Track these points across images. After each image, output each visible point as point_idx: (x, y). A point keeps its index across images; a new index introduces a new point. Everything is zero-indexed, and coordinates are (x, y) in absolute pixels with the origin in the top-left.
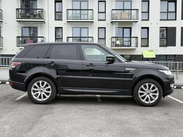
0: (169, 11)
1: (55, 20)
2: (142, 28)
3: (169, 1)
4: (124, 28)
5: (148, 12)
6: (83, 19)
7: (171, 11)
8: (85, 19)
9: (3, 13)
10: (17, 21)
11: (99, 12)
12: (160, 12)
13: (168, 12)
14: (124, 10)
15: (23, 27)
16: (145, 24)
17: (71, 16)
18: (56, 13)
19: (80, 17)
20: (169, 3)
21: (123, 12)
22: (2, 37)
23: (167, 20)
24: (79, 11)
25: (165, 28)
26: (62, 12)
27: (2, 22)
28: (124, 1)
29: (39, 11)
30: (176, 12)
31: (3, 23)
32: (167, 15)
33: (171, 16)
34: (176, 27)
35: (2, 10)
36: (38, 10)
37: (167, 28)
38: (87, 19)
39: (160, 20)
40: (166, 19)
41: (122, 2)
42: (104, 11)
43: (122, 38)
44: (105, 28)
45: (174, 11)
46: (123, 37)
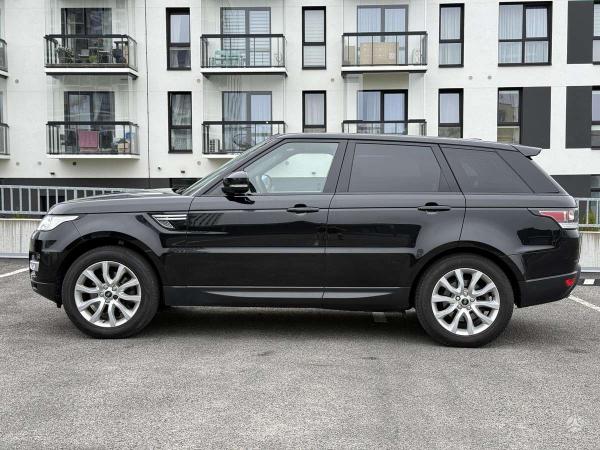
0: (528, 36)
1: (169, 68)
2: (442, 91)
3: (527, 5)
4: (384, 92)
5: (461, 40)
6: (260, 64)
7: (534, 36)
8: (257, 64)
9: (9, 50)
10: (48, 74)
11: (304, 44)
12: (500, 41)
13: (524, 40)
14: (383, 34)
15: (69, 93)
16: (452, 79)
17: (218, 57)
18: (171, 49)
19: (248, 59)
20: (528, 11)
21: (383, 40)
22: (6, 125)
23: (523, 64)
24: (243, 40)
25: (517, 92)
26: (188, 45)
27: (6, 77)
28: (383, 8)
29: (117, 43)
30: (549, 38)
31: (9, 80)
32: (521, 48)
33: (535, 52)
34: (549, 88)
35: (4, 42)
36: (115, 40)
37: (520, 89)
38: (268, 64)
39: (500, 65)
40: (520, 61)
41: (379, 10)
42: (322, 40)
43: (379, 125)
44: (324, 92)
45: (546, 35)
46: (382, 121)
